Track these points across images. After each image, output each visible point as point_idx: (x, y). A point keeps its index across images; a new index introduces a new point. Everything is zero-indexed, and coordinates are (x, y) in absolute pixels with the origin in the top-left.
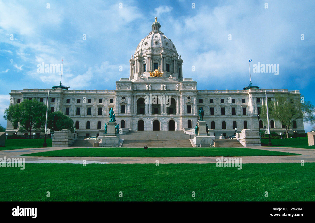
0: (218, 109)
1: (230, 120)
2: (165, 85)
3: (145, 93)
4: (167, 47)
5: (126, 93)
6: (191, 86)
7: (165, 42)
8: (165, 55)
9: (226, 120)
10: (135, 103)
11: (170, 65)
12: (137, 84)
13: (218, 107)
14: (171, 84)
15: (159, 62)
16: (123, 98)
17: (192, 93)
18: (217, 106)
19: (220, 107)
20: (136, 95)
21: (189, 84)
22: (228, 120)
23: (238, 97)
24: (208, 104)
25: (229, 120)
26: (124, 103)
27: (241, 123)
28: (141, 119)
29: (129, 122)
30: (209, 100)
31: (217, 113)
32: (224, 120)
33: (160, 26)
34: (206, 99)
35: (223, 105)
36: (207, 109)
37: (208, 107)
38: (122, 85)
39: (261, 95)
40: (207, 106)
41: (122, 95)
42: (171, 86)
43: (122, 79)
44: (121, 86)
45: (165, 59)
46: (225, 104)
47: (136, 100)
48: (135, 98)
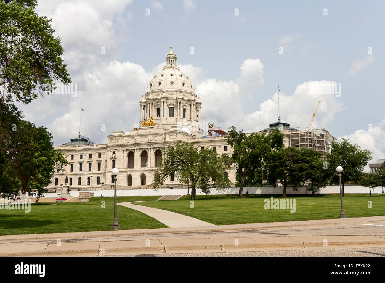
3: (133, 146)
4: (172, 87)
5: (116, 148)
6: (176, 136)
7: (170, 81)
8: (165, 99)
10: (125, 157)
11: (174, 108)
14: (157, 135)
15: (161, 106)
16: (114, 153)
20: (125, 149)
21: (173, 134)
26: (114, 158)
41: (112, 150)
42: (158, 137)
44: (112, 141)
45: (165, 104)
47: (126, 154)
48: (125, 152)
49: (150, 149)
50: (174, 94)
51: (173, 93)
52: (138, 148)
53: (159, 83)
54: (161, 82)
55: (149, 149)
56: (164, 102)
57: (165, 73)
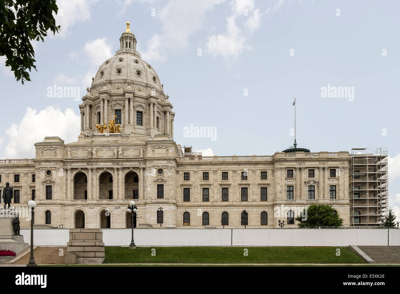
0: (215, 191)
1: (237, 209)
2: (120, 149)
3: (86, 164)
4: (139, 79)
5: (52, 165)
6: (165, 149)
7: (136, 70)
8: (132, 95)
9: (230, 209)
10: (69, 181)
11: (143, 113)
12: (72, 148)
13: (216, 187)
14: (130, 147)
15: (123, 107)
16: (49, 173)
17: (165, 162)
18: (215, 184)
19: (218, 187)
20: (70, 167)
21: (160, 147)
22: (232, 209)
23: (253, 169)
24: (198, 182)
25: (234, 209)
26: (49, 181)
27: (256, 216)
28: (79, 209)
29: (59, 214)
30: (201, 174)
31: (213, 197)
32: (226, 210)
33: (135, 40)
34: (195, 172)
35: (225, 183)
36: (197, 191)
37: (199, 187)
38: (45, 150)
39: (295, 163)
40: (197, 186)
41: (46, 168)
42: (130, 150)
43: (47, 138)
44: (44, 152)
45: (131, 102)
46: (230, 181)
47: (71, 176)
48: (69, 172)
49: (118, 169)
50: (143, 91)
51: (142, 88)
52: (95, 167)
53: (117, 69)
54: (121, 69)
55: (116, 170)
56: (129, 100)
57: (125, 58)
